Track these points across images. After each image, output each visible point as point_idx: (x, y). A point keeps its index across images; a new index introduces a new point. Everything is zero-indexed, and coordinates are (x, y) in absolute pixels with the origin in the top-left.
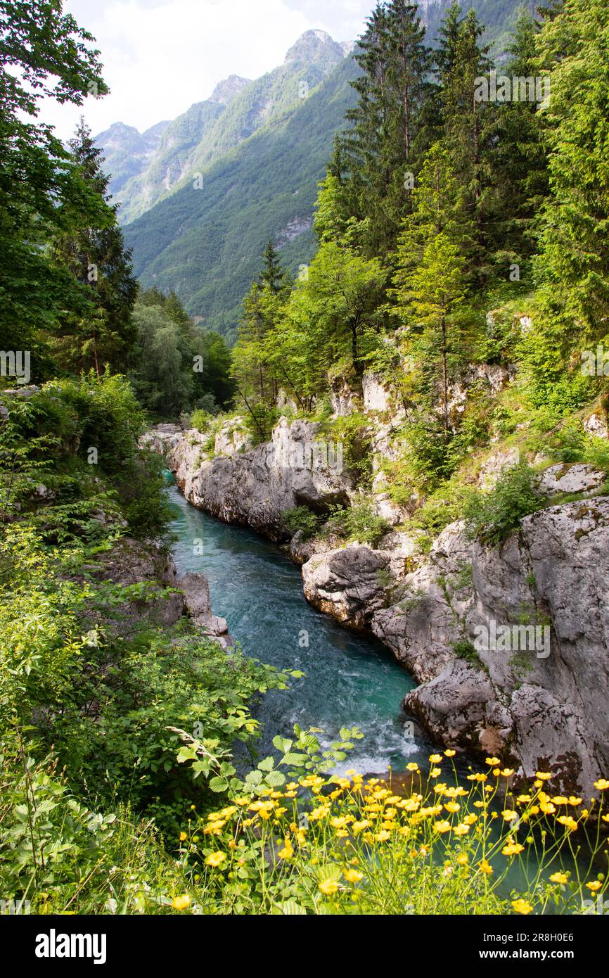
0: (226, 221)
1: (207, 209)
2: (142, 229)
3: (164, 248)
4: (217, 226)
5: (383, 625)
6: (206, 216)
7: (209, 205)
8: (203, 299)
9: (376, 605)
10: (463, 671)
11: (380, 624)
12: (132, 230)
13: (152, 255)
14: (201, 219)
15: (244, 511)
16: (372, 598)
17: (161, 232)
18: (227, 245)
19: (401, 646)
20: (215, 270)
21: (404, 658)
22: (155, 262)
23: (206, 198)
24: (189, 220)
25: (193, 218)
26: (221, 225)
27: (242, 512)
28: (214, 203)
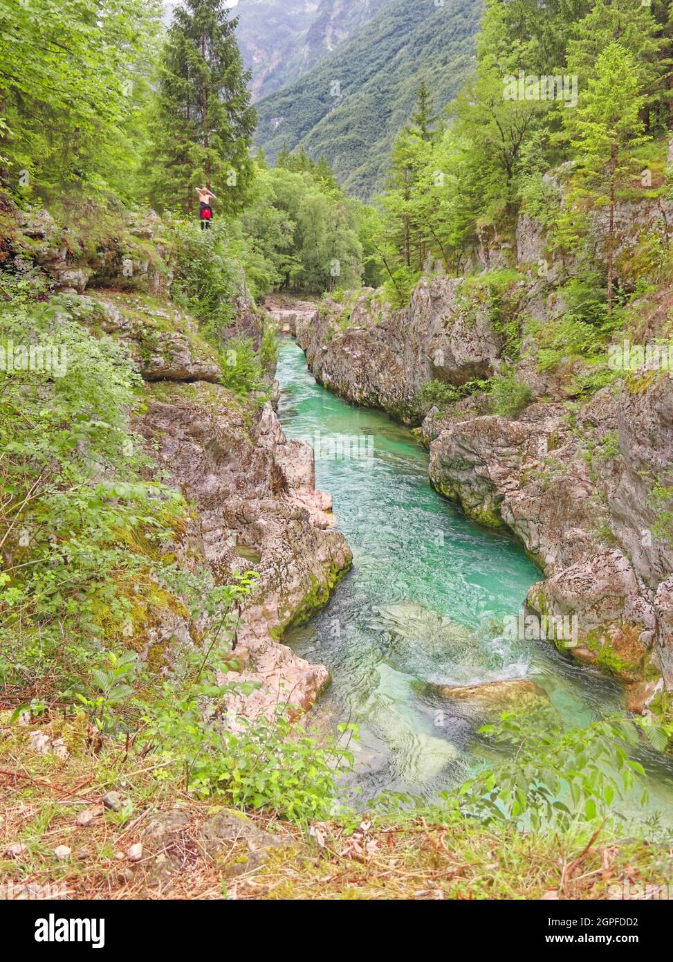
0: (393, 87)
1: (373, 72)
2: (298, 95)
3: (322, 117)
4: (383, 93)
5: (514, 508)
6: (371, 81)
7: (375, 69)
8: (364, 176)
9: (509, 486)
10: (600, 558)
11: (510, 508)
12: (287, 96)
13: (309, 124)
14: (366, 84)
15: (376, 387)
16: (504, 478)
17: (320, 99)
18: (394, 115)
19: (534, 533)
20: (379, 144)
21: (535, 549)
22: (312, 132)
23: (372, 61)
24: (352, 86)
25: (357, 83)
26: (387, 91)
27: (373, 390)
28: (381, 66)
